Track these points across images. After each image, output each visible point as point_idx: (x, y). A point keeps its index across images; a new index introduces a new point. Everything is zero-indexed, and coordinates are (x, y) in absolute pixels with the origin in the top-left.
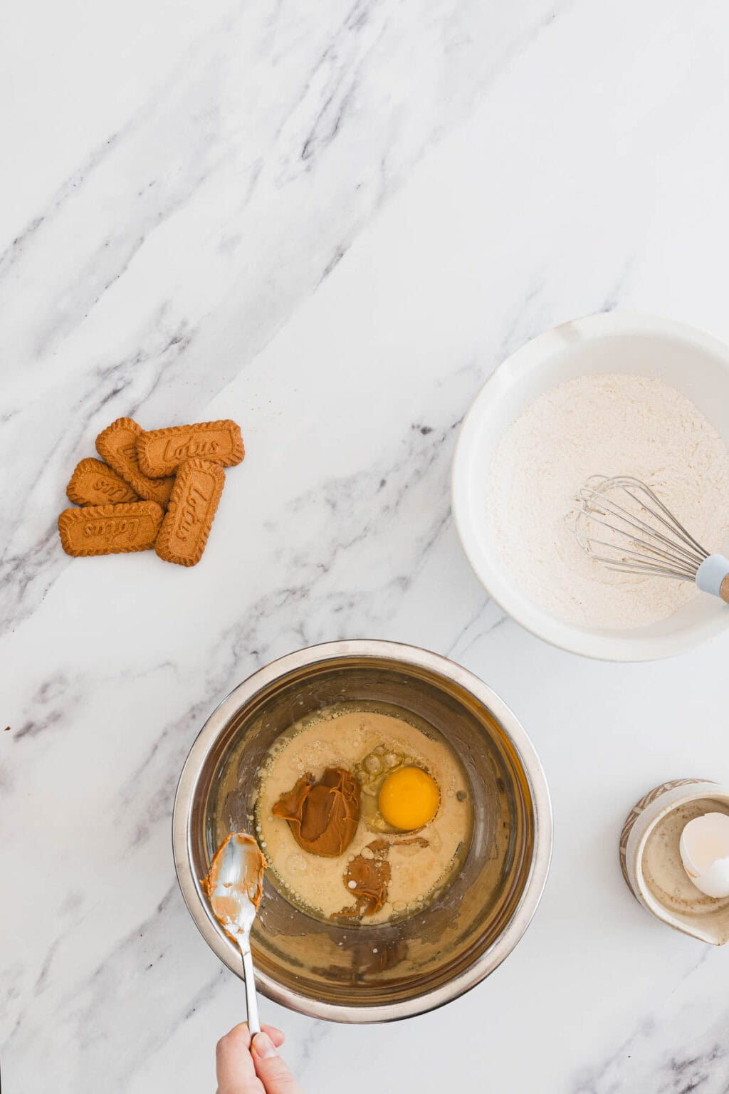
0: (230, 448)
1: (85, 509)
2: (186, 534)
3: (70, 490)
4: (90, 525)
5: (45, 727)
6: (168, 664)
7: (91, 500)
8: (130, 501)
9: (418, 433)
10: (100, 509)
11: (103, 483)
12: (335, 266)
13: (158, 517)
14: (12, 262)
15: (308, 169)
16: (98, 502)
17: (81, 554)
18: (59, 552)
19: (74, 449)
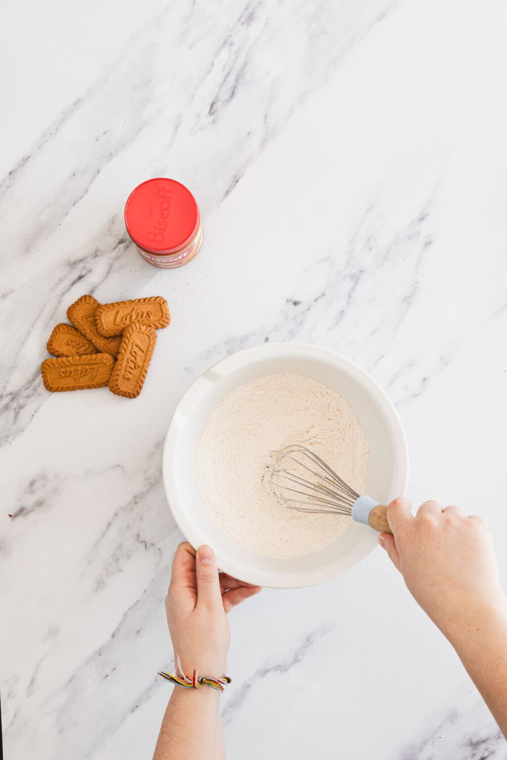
0: (161, 315)
1: (60, 359)
2: (130, 376)
3: (50, 346)
4: (63, 370)
5: (33, 510)
6: (118, 466)
7: (64, 353)
8: (91, 353)
9: (291, 305)
10: (70, 358)
11: (72, 340)
12: (233, 189)
13: (110, 364)
14: (8, 187)
15: (214, 122)
16: (69, 354)
17: (58, 390)
18: (42, 388)
19: (52, 317)
